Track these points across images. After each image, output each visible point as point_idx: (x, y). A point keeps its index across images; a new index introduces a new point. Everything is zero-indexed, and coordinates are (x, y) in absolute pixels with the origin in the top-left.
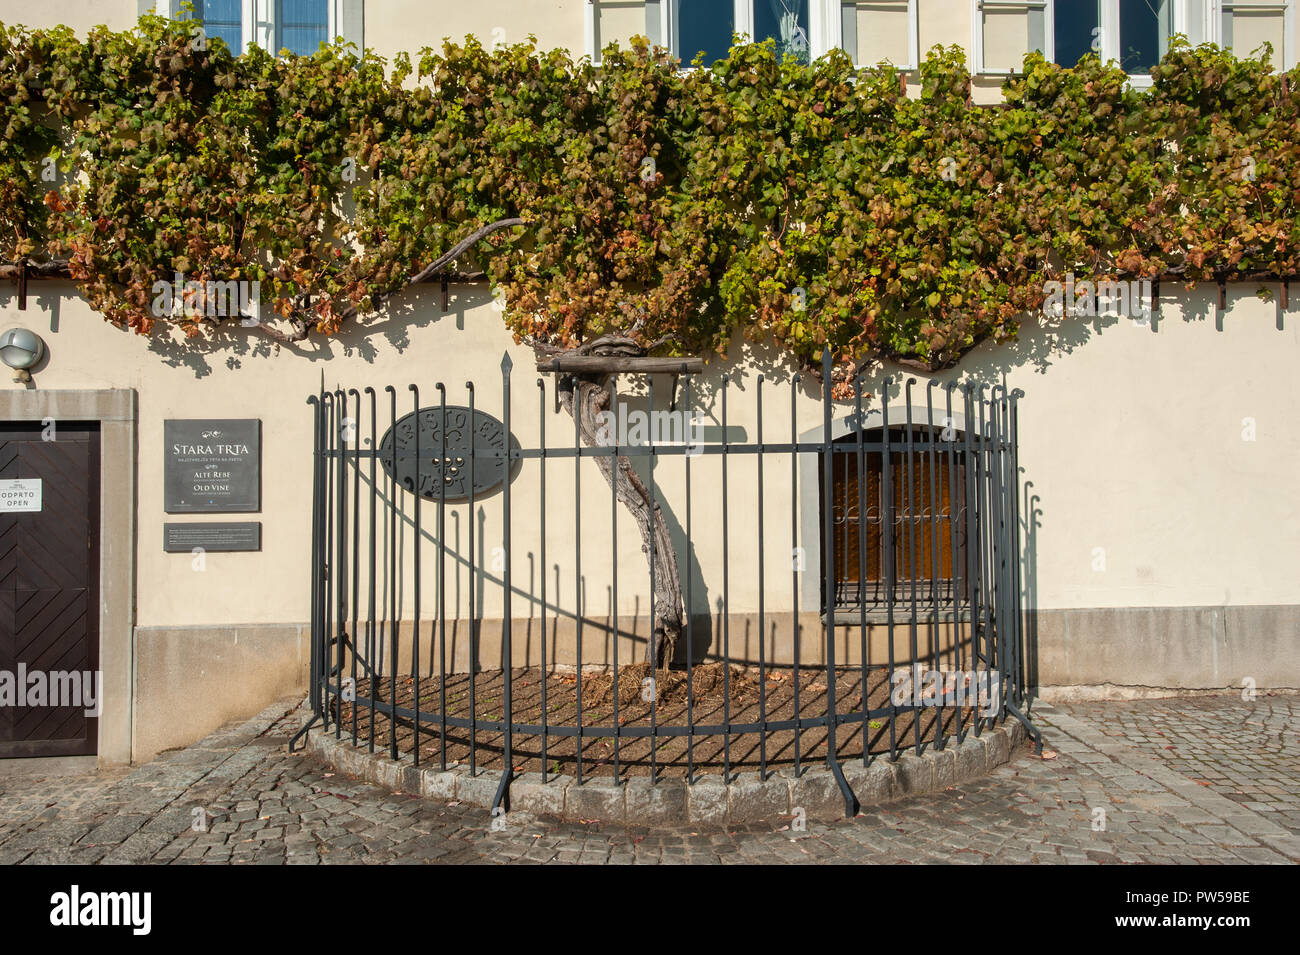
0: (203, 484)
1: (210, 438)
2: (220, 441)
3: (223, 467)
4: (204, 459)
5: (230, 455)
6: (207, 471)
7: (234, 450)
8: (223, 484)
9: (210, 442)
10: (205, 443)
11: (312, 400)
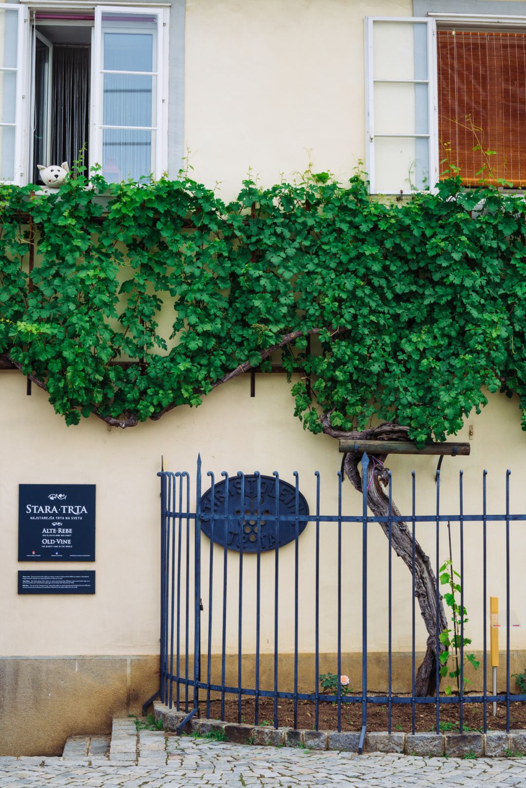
0: (49, 538)
1: (57, 500)
2: (64, 502)
3: (66, 525)
4: (51, 518)
5: (72, 515)
6: (53, 527)
7: (75, 510)
8: (65, 538)
9: (57, 503)
10: (52, 504)
11: (159, 475)
